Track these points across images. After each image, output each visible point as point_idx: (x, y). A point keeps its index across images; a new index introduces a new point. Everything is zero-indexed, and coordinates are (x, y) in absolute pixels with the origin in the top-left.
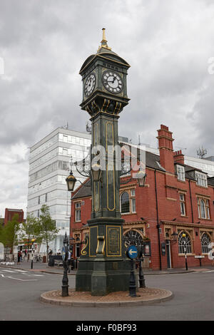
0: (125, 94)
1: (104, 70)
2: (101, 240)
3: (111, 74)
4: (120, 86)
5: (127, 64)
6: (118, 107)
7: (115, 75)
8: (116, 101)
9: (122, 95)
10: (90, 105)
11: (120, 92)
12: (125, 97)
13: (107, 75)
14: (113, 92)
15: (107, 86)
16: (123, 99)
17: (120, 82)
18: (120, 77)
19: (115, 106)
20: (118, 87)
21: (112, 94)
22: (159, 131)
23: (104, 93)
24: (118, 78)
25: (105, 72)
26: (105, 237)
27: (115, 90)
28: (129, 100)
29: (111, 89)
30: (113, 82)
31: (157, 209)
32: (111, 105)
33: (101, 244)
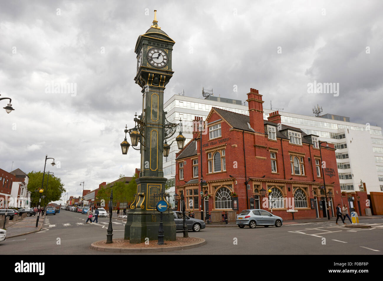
0: (170, 67)
1: (149, 48)
2: (142, 196)
3: (156, 51)
4: (165, 61)
5: (172, 41)
6: (163, 79)
7: (160, 52)
8: (160, 75)
9: (166, 69)
10: (139, 79)
11: (165, 66)
12: (170, 70)
13: (152, 52)
14: (157, 67)
15: (152, 62)
16: (167, 72)
17: (165, 57)
18: (165, 53)
19: (159, 79)
20: (163, 62)
21: (157, 69)
22: (249, 95)
23: (148, 69)
24: (163, 54)
25: (150, 50)
26: (145, 193)
27: (160, 65)
28: (173, 72)
29: (155, 64)
30: (158, 58)
31: (245, 167)
32: (156, 78)
33: (141, 200)
